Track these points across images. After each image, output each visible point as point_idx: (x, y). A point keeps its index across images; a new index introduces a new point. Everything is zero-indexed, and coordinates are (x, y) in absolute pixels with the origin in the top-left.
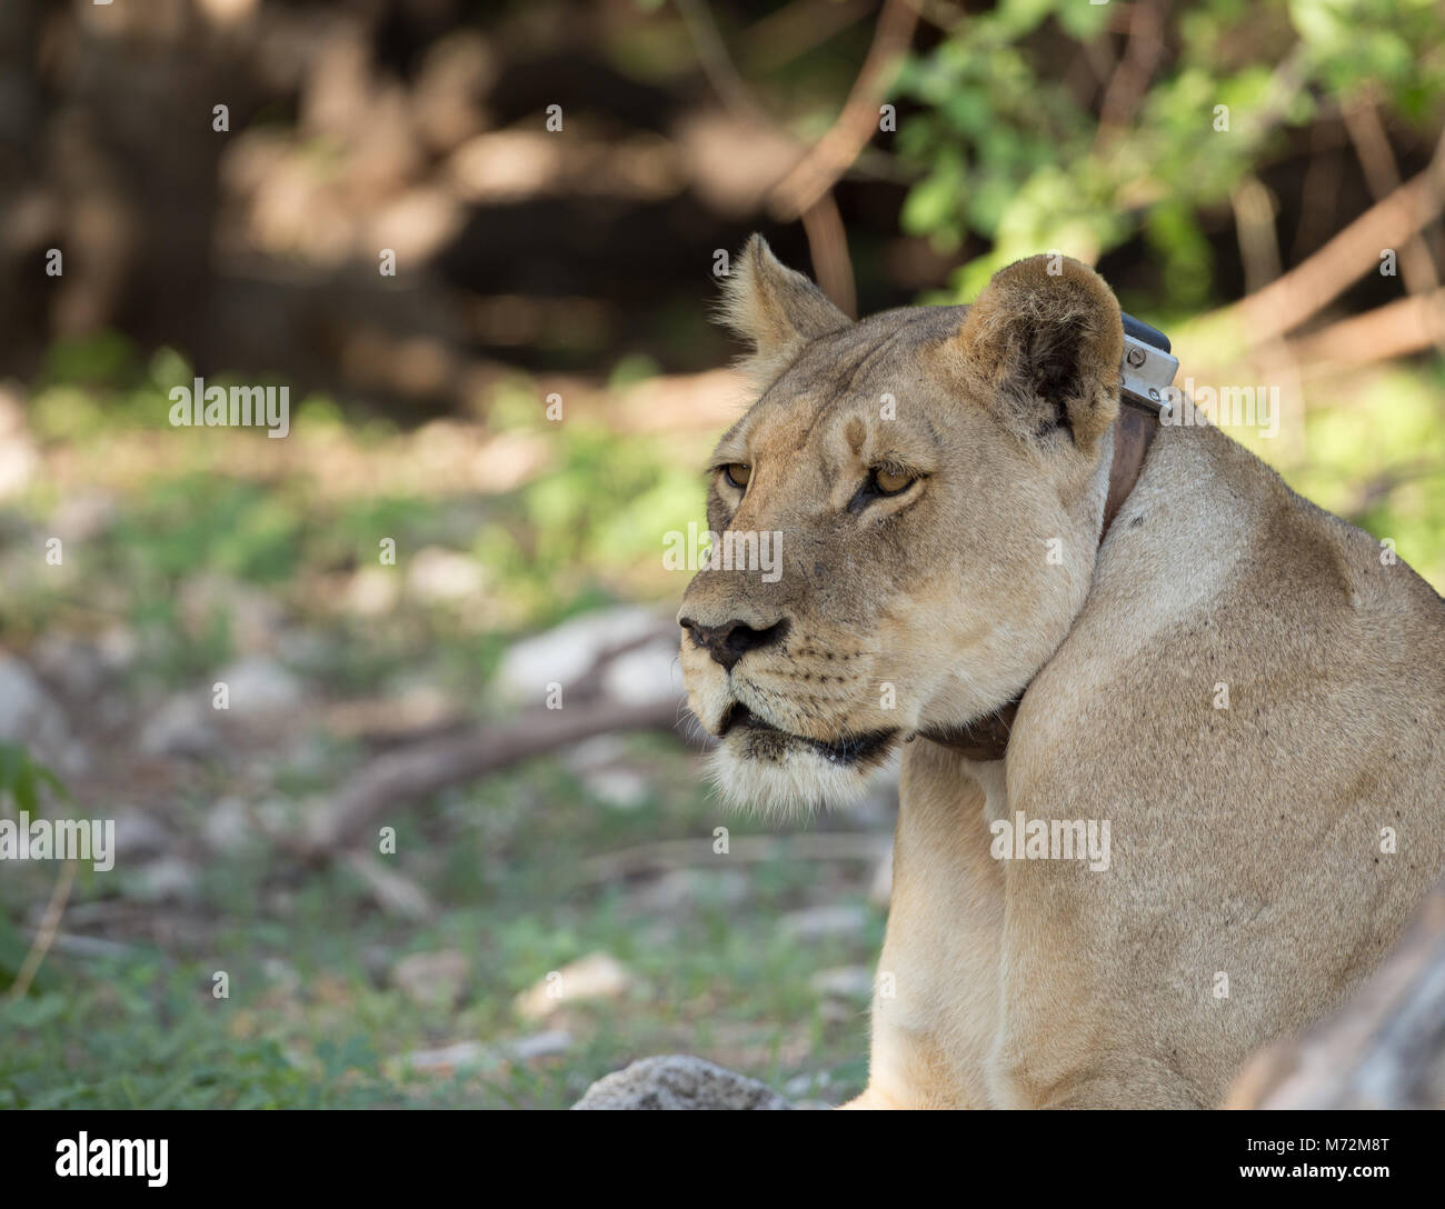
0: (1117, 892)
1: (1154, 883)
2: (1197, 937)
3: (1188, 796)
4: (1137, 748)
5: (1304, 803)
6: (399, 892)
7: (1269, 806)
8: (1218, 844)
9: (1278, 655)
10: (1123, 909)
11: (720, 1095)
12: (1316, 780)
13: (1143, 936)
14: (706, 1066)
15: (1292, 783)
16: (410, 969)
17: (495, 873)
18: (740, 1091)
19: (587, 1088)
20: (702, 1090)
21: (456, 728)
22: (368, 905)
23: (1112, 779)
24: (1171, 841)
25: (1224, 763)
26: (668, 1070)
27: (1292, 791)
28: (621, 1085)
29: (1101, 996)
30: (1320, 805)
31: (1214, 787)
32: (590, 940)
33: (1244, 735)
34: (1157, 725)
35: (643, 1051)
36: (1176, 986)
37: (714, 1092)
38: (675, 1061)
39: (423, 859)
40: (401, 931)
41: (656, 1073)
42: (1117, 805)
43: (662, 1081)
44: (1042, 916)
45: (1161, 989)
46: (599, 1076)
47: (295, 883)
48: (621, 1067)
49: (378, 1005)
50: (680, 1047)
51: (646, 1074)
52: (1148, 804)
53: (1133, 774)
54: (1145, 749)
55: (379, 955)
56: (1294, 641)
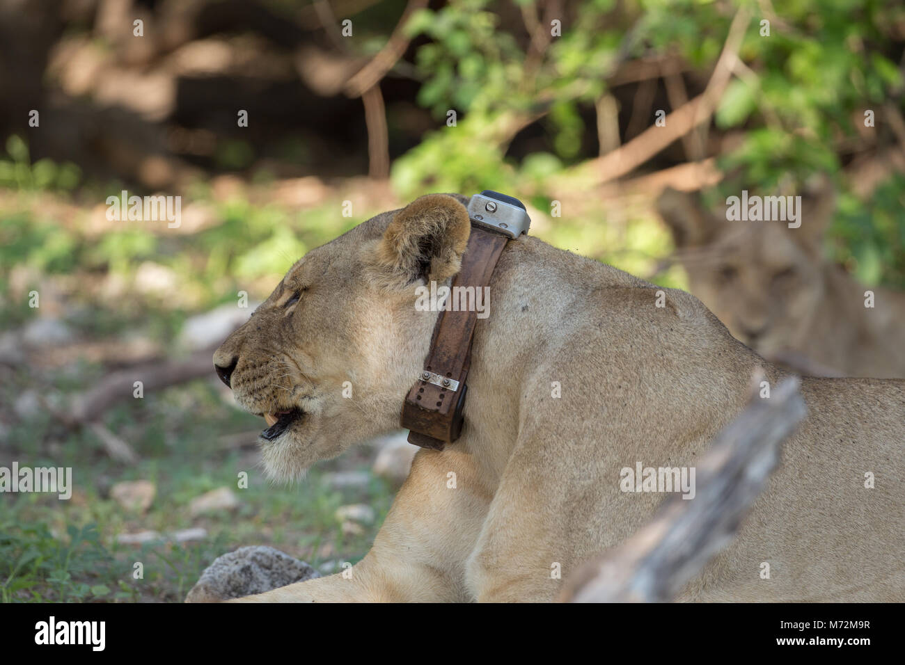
0: (566, 473)
1: (584, 467)
2: (604, 500)
3: (605, 414)
4: (573, 390)
5: (663, 420)
6: (118, 447)
7: (645, 420)
8: (619, 442)
9: (640, 336)
10: (569, 484)
11: (285, 569)
12: (669, 407)
13: (577, 498)
14: (278, 553)
15: (657, 408)
16: (119, 489)
17: (171, 440)
18: (296, 568)
19: (213, 560)
20: (275, 565)
21: (155, 361)
22: (101, 453)
23: (561, 408)
24: (594, 442)
25: (622, 395)
26: (258, 553)
27: (657, 412)
28: (230, 560)
29: (552, 534)
30: (672, 421)
31: (617, 409)
32: (219, 480)
33: (632, 379)
34: (582, 377)
35: (245, 542)
36: (590, 530)
37: (282, 567)
38: (261, 549)
39: (131, 430)
40: (119, 469)
41: (250, 555)
42: (565, 422)
43: (254, 559)
44: (520, 486)
45: (582, 531)
46: (220, 554)
47: (62, 439)
48: (233, 551)
49: (102, 508)
50: (264, 540)
51: (245, 554)
52: (583, 419)
53: (572, 403)
54: (577, 391)
55: (105, 480)
56: (647, 329)
